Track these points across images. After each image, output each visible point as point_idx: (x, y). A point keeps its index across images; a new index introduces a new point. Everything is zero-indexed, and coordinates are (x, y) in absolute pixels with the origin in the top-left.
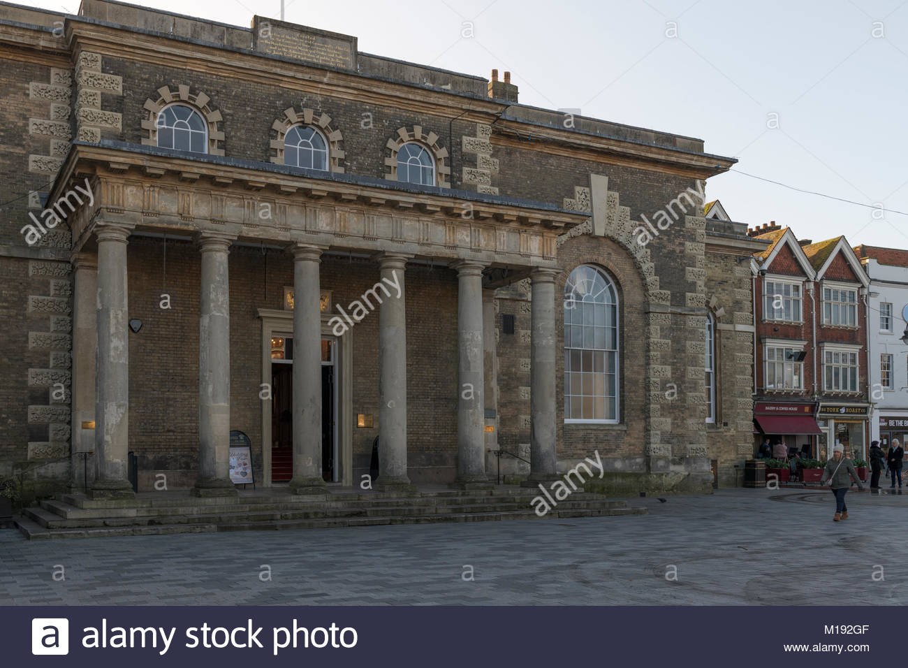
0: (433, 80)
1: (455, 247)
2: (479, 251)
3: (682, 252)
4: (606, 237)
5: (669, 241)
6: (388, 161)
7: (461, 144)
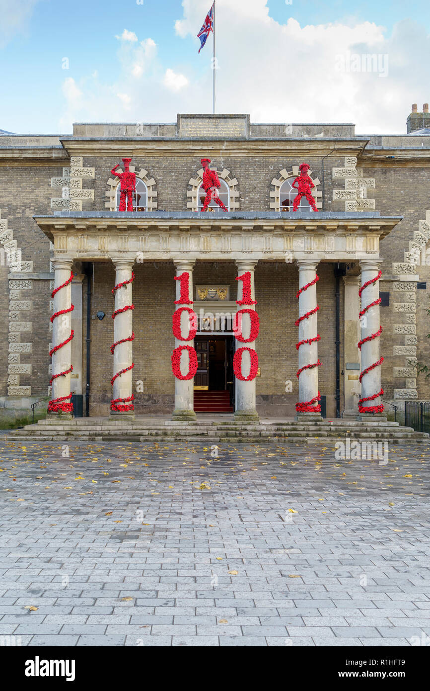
0: (309, 132)
2: (311, 252)
6: (272, 194)
7: (331, 174)
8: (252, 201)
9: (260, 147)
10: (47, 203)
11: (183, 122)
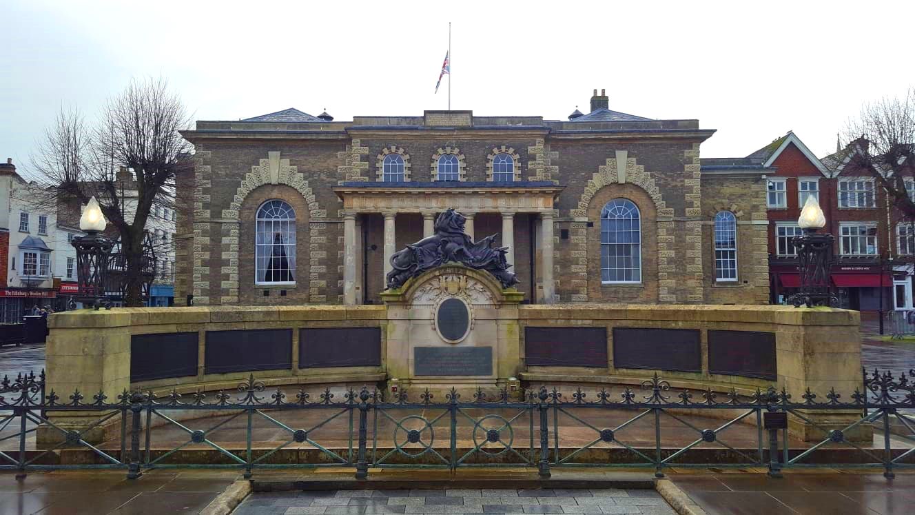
0: (513, 123)
1: (497, 208)
2: (510, 208)
3: (682, 185)
4: (627, 183)
5: (673, 180)
6: (488, 165)
7: (527, 151)
8: (474, 170)
9: (479, 133)
10: (334, 169)
11: (428, 116)
